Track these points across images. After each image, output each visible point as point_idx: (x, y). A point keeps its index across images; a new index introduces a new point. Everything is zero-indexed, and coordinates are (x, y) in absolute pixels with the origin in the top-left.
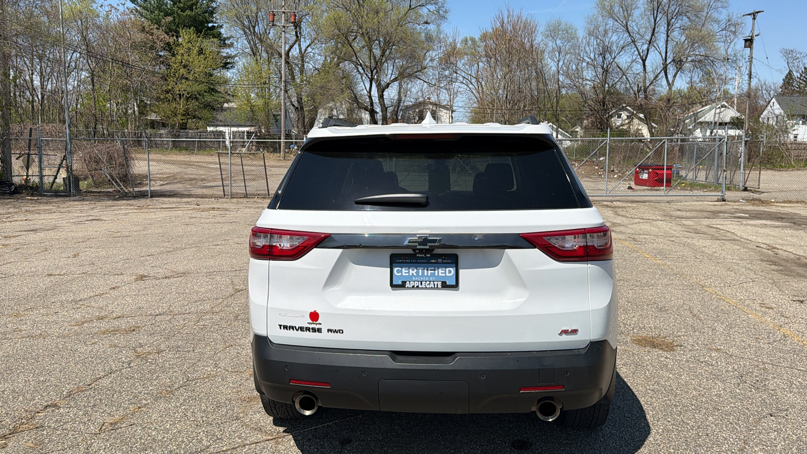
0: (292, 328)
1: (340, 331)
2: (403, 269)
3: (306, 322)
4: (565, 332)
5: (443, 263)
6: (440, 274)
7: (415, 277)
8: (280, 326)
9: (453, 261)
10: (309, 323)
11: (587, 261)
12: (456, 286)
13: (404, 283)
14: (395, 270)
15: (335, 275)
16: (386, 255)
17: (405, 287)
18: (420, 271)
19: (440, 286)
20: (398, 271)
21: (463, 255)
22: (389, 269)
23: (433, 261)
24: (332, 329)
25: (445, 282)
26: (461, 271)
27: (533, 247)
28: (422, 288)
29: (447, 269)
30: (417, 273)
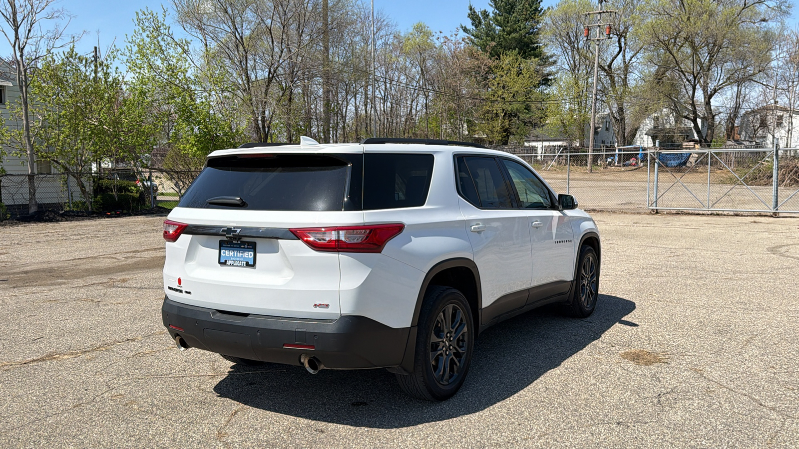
1: (190, 293)
2: (227, 251)
3: (176, 285)
4: (320, 306)
5: (248, 248)
6: (246, 257)
7: (233, 257)
8: (169, 287)
9: (253, 247)
10: (178, 286)
11: (339, 252)
12: (253, 266)
13: (226, 261)
14: (222, 251)
15: (190, 253)
16: (217, 240)
17: (226, 264)
18: (235, 253)
19: (245, 265)
20: (224, 253)
21: (260, 243)
22: (218, 251)
23: (242, 246)
24: (187, 291)
25: (248, 262)
26: (258, 255)
27: (297, 238)
28: (235, 266)
29: (250, 253)
30: (234, 254)
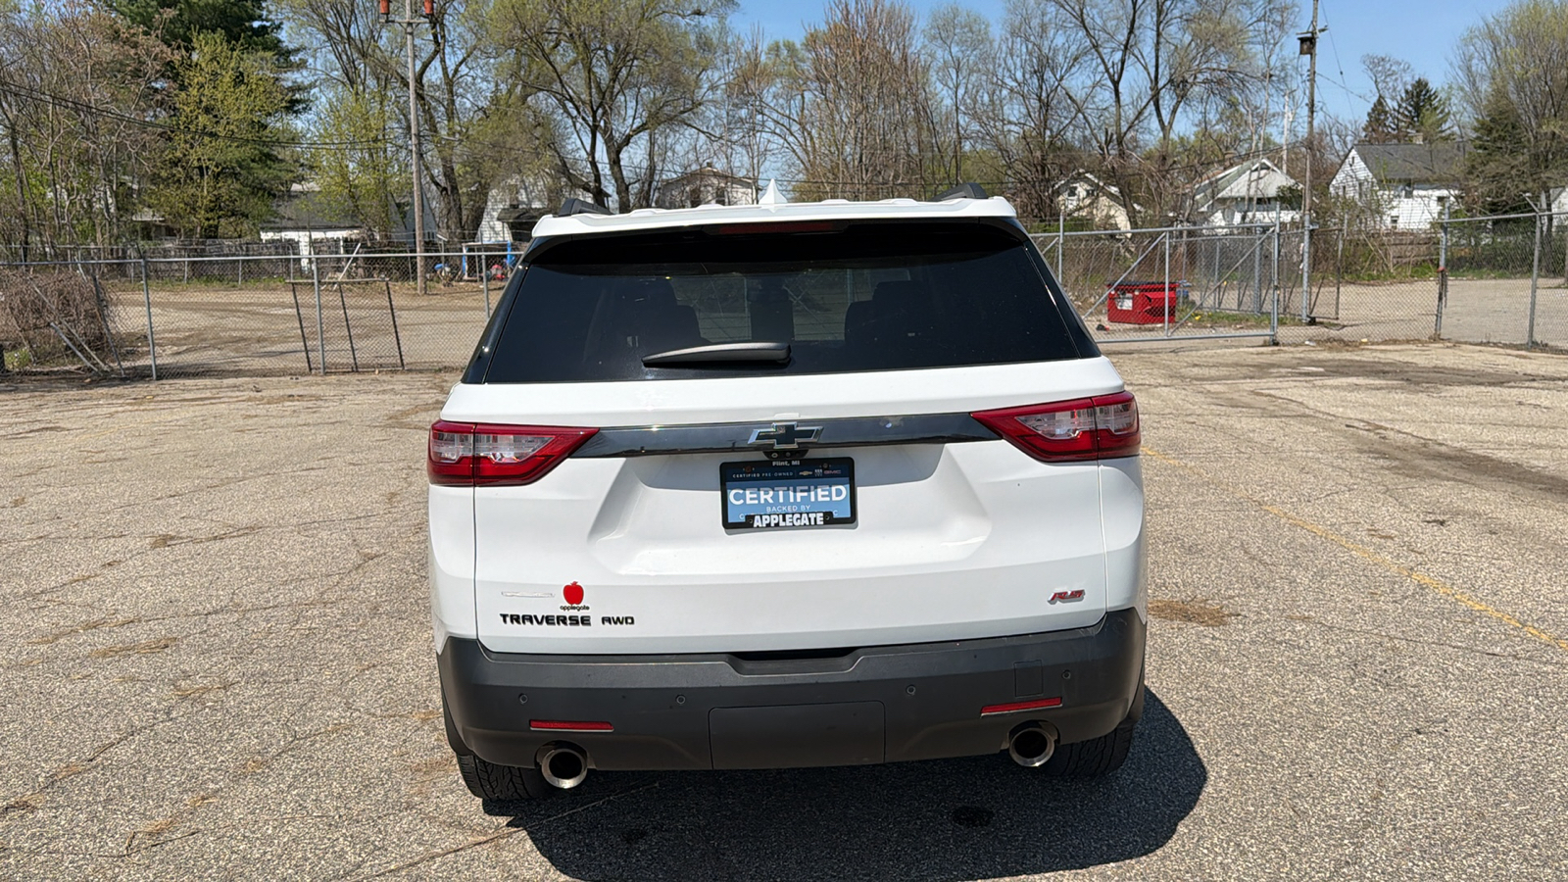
0: (529, 619)
1: (629, 620)
2: (748, 492)
3: (557, 605)
4: (1061, 597)
5: (824, 476)
6: (820, 499)
7: (771, 505)
8: (504, 616)
9: (844, 471)
10: (564, 608)
11: (1098, 459)
12: (851, 520)
13: (750, 519)
14: (732, 494)
15: (611, 510)
16: (712, 466)
17: (751, 526)
18: (781, 493)
19: (820, 522)
20: (737, 497)
21: (863, 458)
22: (719, 493)
23: (805, 473)
24: (611, 616)
25: (831, 513)
26: (860, 491)
27: (997, 436)
28: (786, 528)
29: (834, 488)
30: (775, 498)
